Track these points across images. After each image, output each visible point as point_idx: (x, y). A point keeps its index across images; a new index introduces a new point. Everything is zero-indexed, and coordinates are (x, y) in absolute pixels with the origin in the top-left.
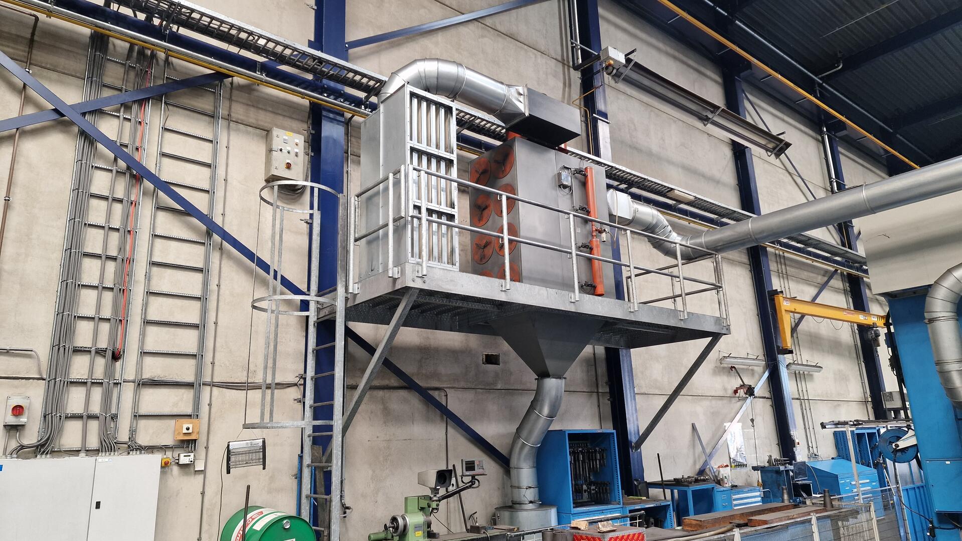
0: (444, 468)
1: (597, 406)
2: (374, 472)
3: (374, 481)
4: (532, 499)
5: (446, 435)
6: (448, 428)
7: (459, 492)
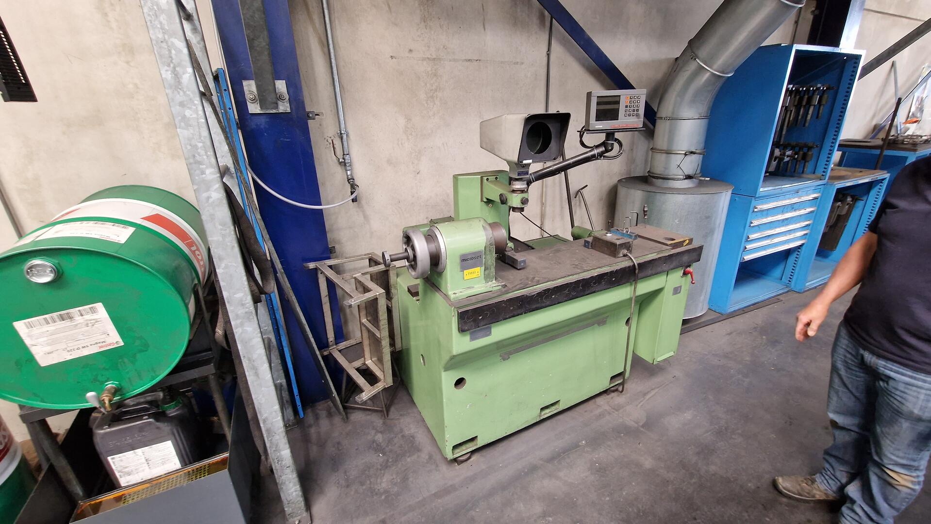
0: (541, 111)
1: (793, 22)
2: (409, 119)
3: (410, 137)
4: (690, 172)
5: (548, 55)
6: (553, 42)
7: (564, 169)
